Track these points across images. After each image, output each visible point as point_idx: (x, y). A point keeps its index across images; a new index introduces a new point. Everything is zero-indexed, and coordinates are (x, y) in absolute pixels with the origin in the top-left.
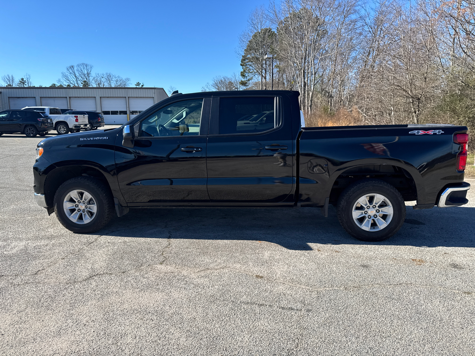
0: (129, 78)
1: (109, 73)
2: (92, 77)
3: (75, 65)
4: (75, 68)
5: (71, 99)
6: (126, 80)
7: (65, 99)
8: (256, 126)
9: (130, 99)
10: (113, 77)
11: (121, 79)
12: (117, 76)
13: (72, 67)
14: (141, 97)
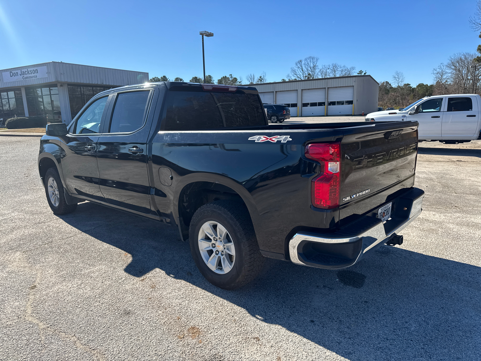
0: (354, 67)
1: (334, 63)
2: (319, 69)
3: (303, 59)
4: (303, 62)
5: (277, 93)
6: (351, 69)
7: (272, 93)
8: (404, 116)
9: (329, 89)
10: (339, 67)
11: (346, 68)
12: (342, 66)
13: (301, 61)
14: (341, 87)
